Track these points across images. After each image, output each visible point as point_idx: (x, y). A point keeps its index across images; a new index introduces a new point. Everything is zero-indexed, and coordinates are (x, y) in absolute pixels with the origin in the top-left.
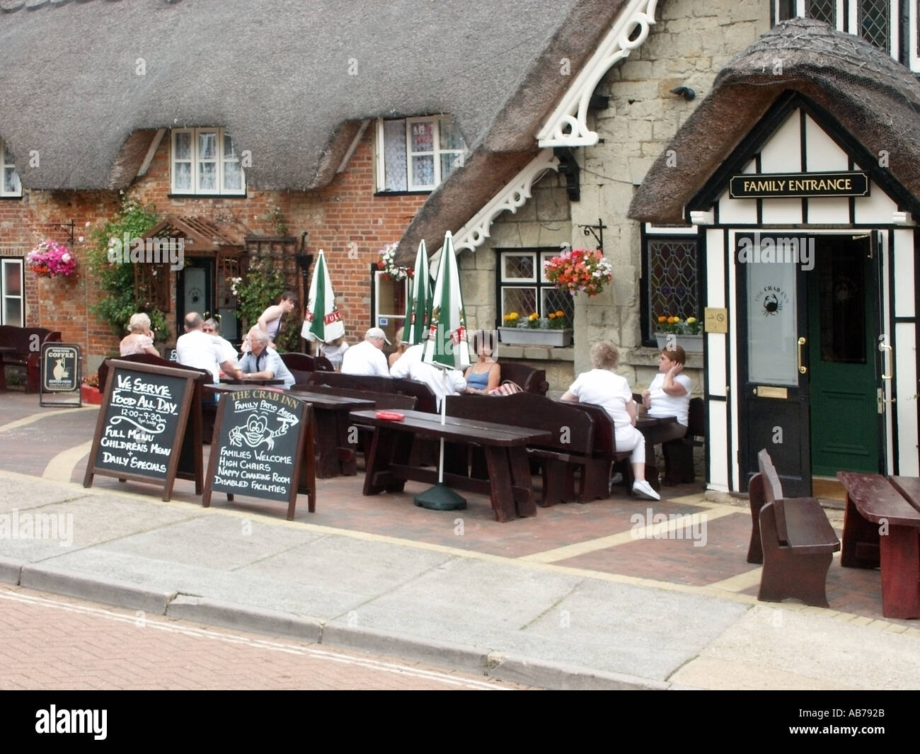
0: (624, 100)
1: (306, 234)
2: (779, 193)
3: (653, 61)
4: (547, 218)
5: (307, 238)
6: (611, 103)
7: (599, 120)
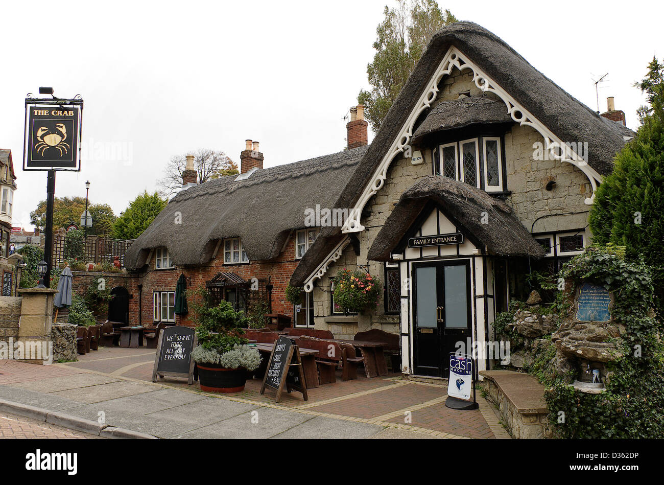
0: (377, 212)
1: (270, 277)
2: (428, 244)
3: (387, 195)
4: (349, 263)
5: (271, 279)
6: (372, 214)
7: (367, 221)
